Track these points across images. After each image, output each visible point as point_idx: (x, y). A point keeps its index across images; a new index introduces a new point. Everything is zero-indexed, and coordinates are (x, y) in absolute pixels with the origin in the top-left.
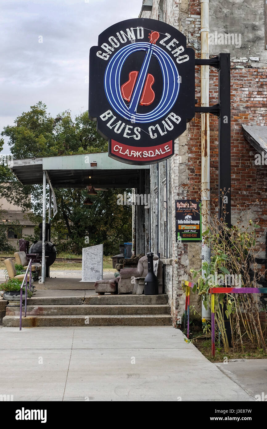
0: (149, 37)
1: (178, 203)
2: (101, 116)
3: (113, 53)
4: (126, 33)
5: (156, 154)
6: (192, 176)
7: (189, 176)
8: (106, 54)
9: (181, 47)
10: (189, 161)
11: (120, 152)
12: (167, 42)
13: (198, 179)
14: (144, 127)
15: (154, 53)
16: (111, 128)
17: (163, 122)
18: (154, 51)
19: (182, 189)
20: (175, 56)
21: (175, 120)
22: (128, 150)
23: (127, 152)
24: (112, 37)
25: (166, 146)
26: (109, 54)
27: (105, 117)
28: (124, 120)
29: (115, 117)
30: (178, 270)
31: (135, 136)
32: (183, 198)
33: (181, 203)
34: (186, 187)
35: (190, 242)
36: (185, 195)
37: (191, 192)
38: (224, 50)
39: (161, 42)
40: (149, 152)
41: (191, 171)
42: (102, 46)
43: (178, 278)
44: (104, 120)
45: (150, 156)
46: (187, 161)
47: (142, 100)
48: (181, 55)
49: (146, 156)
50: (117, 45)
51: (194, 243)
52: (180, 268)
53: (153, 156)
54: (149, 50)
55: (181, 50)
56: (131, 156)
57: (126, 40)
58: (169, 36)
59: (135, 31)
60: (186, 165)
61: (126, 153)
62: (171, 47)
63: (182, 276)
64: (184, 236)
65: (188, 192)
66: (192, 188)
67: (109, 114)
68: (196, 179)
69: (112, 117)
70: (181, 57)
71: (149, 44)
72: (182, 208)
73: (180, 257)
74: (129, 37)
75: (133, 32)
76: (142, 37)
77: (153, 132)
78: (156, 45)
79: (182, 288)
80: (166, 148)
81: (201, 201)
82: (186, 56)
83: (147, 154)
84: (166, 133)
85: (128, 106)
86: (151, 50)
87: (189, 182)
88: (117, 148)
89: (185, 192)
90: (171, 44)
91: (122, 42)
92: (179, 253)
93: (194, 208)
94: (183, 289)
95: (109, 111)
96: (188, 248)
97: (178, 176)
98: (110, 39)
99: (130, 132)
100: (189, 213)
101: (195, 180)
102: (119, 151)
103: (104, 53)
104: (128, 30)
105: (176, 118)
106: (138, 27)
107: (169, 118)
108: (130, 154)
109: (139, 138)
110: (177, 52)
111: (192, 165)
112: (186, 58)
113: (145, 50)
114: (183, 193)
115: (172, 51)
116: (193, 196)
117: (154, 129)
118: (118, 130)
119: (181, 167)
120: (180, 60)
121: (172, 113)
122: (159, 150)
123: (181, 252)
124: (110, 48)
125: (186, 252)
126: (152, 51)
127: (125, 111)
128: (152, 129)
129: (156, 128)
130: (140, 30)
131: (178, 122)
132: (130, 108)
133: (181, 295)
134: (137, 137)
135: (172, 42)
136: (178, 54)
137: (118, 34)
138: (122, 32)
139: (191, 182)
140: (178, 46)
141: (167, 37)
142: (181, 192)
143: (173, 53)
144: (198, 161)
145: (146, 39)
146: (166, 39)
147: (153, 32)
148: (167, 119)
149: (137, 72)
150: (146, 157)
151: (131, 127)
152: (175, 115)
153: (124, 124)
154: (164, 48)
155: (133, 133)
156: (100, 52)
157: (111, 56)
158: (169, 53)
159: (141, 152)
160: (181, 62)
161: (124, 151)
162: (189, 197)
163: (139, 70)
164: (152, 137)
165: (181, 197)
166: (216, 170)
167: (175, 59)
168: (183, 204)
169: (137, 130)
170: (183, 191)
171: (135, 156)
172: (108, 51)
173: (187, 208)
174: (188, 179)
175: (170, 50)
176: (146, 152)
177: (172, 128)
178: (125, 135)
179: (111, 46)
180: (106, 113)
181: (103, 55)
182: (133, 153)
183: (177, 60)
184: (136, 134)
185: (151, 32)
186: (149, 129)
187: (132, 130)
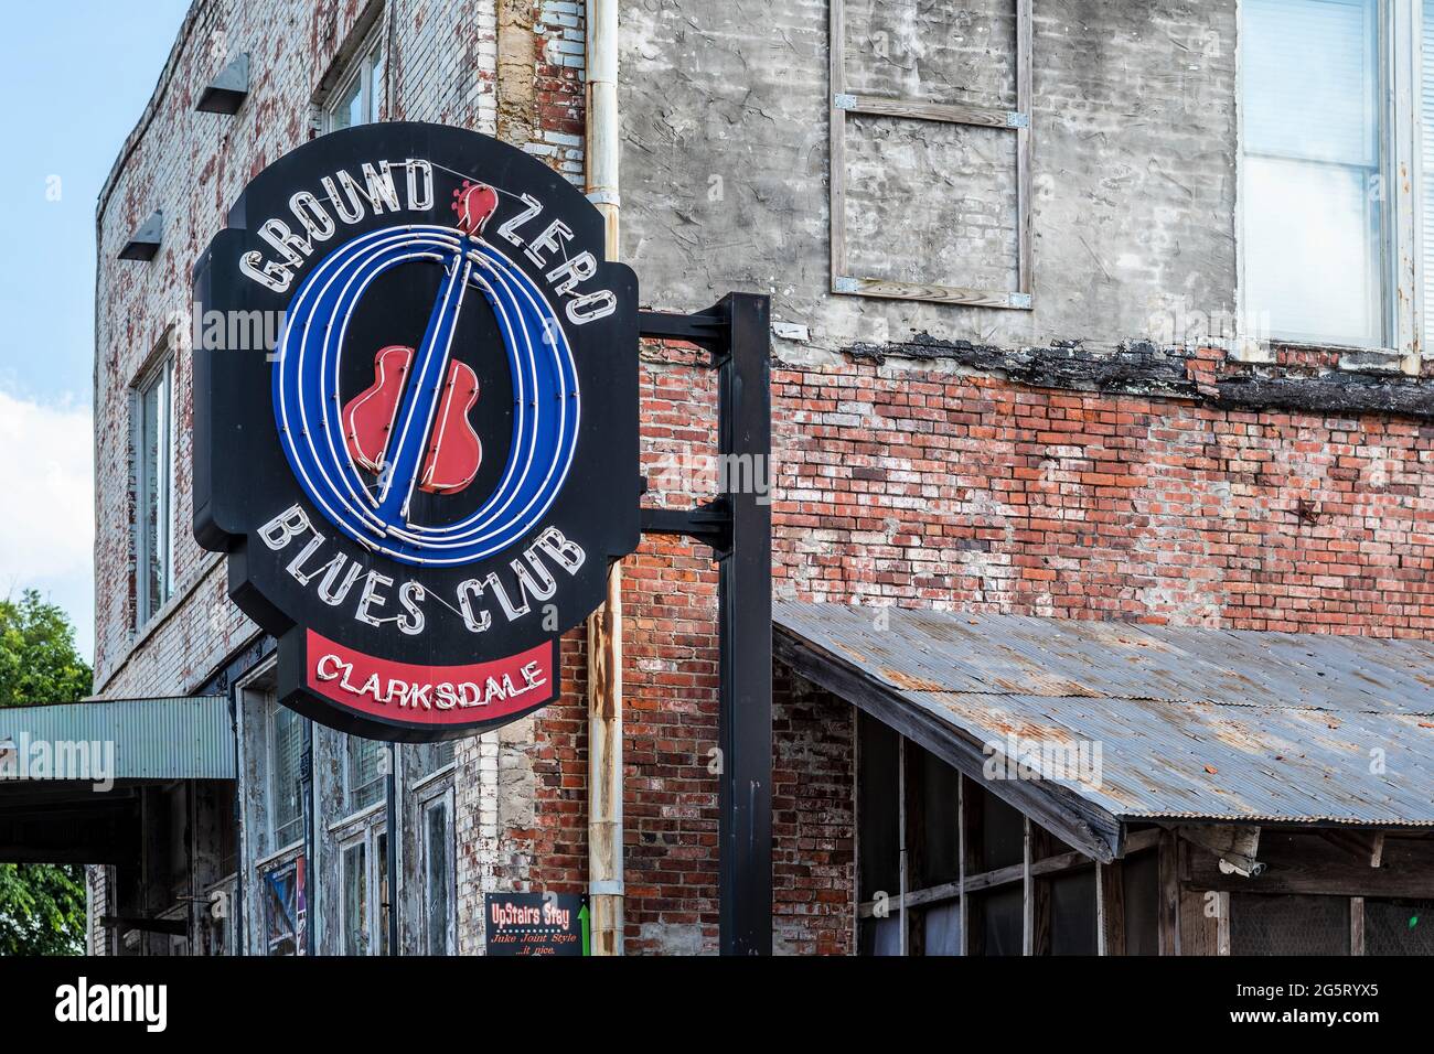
0: (454, 206)
1: (496, 907)
2: (264, 531)
3: (311, 264)
4: (360, 178)
5: (488, 697)
6: (550, 796)
7: (540, 796)
8: (282, 266)
9: (586, 257)
10: (538, 737)
11: (344, 684)
12: (530, 231)
13: (574, 808)
14: (441, 580)
15: (477, 276)
16: (303, 581)
17: (516, 565)
18: (476, 267)
19: (510, 849)
20: (559, 291)
21: (561, 560)
22: (375, 677)
23: (372, 685)
24: (304, 195)
25: (530, 665)
26: (292, 268)
27: (276, 534)
28: (356, 551)
29: (320, 538)
32: (517, 885)
33: (509, 905)
34: (528, 842)
36: (525, 875)
37: (545, 862)
38: (674, 285)
39: (505, 230)
40: (461, 688)
41: (545, 778)
42: (264, 233)
44: (274, 545)
45: (463, 701)
46: (531, 736)
47: (433, 468)
48: (584, 288)
49: (448, 701)
50: (323, 229)
53: (475, 703)
54: (458, 259)
55: (583, 267)
56: (389, 699)
57: (361, 212)
58: (536, 208)
59: (399, 177)
60: (526, 751)
61: (367, 687)
62: (544, 250)
65: (534, 861)
66: (549, 847)
67: (294, 521)
68: (567, 808)
69: (307, 536)
70: (584, 300)
71: (456, 236)
72: (514, 926)
74: (373, 198)
75: (388, 177)
76: (429, 204)
77: (477, 604)
80: (531, 670)
81: (587, 897)
82: (606, 294)
83: (453, 698)
84: (527, 609)
85: (376, 492)
86: (465, 259)
87: (538, 820)
88: (330, 667)
89: (524, 861)
90: (545, 239)
91: (345, 217)
93: (560, 927)
95: (296, 510)
97: (496, 796)
98: (293, 204)
99: (381, 601)
100: (540, 945)
101: (562, 816)
102: (341, 678)
103: (270, 264)
104: (367, 168)
105: (568, 554)
106: (409, 161)
107: (539, 552)
108: (384, 694)
109: (418, 629)
110: (567, 276)
111: (549, 753)
112: (604, 303)
113: (440, 257)
114: (514, 868)
115: (549, 268)
116: (554, 876)
117: (479, 592)
118: (332, 591)
119: (506, 761)
120: (580, 311)
121: (551, 531)
122: (500, 681)
124: (296, 240)
126: (469, 265)
127: (361, 511)
128: (470, 592)
129: (488, 589)
131: (573, 570)
132: (382, 499)
134: (412, 621)
135: (549, 232)
136: (573, 283)
137: (326, 182)
138: (343, 176)
139: (547, 820)
140: (573, 249)
141: (528, 212)
142: (508, 861)
143: (550, 277)
144: (573, 737)
145: (445, 212)
146: (522, 219)
147: (472, 184)
148: (528, 554)
149: (410, 353)
150: (447, 706)
151: (388, 582)
152: (561, 539)
153: (357, 567)
155: (394, 606)
156: (256, 255)
157: (301, 276)
158: (539, 276)
159: (428, 687)
160: (586, 318)
161: (359, 679)
162: (540, 881)
163: (417, 342)
164: (469, 623)
165: (507, 883)
166: (644, 773)
167: (560, 304)
168: (515, 910)
169: (412, 594)
170: (514, 859)
171: (404, 701)
172: (286, 252)
173: (532, 926)
174: (537, 809)
175: (541, 266)
176: (449, 686)
177: (553, 588)
178: (362, 615)
179: (302, 232)
180: (285, 516)
181: (267, 270)
182: (398, 687)
183: (570, 308)
184: (406, 612)
185: (466, 184)
186: (461, 591)
187: (391, 594)
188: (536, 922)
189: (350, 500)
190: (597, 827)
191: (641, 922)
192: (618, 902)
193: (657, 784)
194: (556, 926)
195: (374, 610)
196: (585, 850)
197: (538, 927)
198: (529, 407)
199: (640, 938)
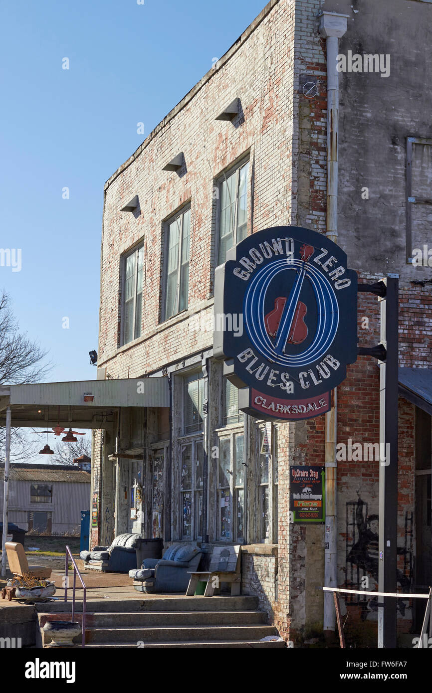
0: (301, 252)
1: (293, 470)
2: (239, 356)
3: (256, 271)
4: (271, 244)
5: (309, 410)
6: (312, 433)
7: (309, 433)
8: (247, 272)
9: (341, 268)
11: (264, 406)
12: (323, 260)
13: (320, 437)
14: (294, 372)
15: (308, 275)
16: (251, 372)
17: (318, 367)
18: (307, 272)
19: (299, 451)
20: (333, 279)
21: (332, 365)
22: (273, 404)
23: (272, 406)
24: (253, 249)
26: (250, 273)
27: (243, 357)
28: (268, 363)
29: (256, 358)
30: (293, 563)
31: (281, 384)
32: (301, 463)
33: (298, 470)
34: (304, 448)
35: (308, 524)
36: (303, 459)
37: (310, 455)
38: (355, 261)
39: (316, 260)
41: (311, 427)
42: (241, 262)
43: (293, 574)
44: (242, 361)
45: (301, 411)
47: (293, 336)
48: (340, 278)
49: (295, 411)
50: (259, 260)
51: (314, 526)
52: (295, 560)
53: (304, 412)
54: (301, 269)
55: (340, 271)
56: (278, 411)
57: (271, 254)
58: (326, 252)
59: (283, 243)
62: (328, 266)
63: (298, 571)
64: (301, 515)
65: (306, 455)
66: (311, 450)
67: (249, 353)
68: (318, 437)
69: (253, 357)
70: (340, 282)
71: (301, 262)
72: (299, 477)
73: (295, 544)
74: (275, 250)
75: (280, 243)
76: (292, 252)
77: (305, 380)
78: (309, 264)
79: (298, 587)
80: (322, 401)
81: (324, 467)
82: (346, 280)
83: (297, 410)
84: (321, 381)
85: (275, 345)
86: (303, 269)
87: (308, 441)
88: (259, 400)
89: (303, 455)
90: (328, 262)
91: (267, 257)
92: (295, 540)
93: (315, 478)
94: (299, 589)
95: (249, 350)
96: (306, 532)
97: (294, 432)
98: (250, 252)
99: (275, 379)
100: (308, 484)
101: (316, 439)
102: (262, 403)
103: (243, 272)
104: (273, 240)
105: (334, 363)
106: (286, 238)
107: (325, 362)
108: (276, 409)
109: (287, 388)
110: (335, 274)
111: (312, 419)
112: (346, 282)
113: (295, 269)
114: (300, 457)
115: (329, 272)
116: (313, 460)
117: (306, 376)
118: (260, 375)
120: (339, 285)
121: (329, 356)
122: (312, 405)
123: (297, 538)
124: (251, 264)
125: (303, 538)
126: (305, 271)
127: (269, 350)
128: (303, 375)
129: (309, 375)
130: (290, 241)
131: (336, 369)
132: (277, 347)
133: (297, 597)
134: (285, 385)
135: (330, 260)
136: (337, 276)
137: (261, 245)
138: (266, 243)
139: (311, 441)
140: (336, 266)
141: (323, 254)
142: (297, 455)
143: (330, 275)
145: (297, 254)
146: (321, 256)
147: (306, 245)
148: (321, 363)
149: (286, 299)
150: (295, 413)
151: (277, 372)
152: (332, 359)
153: (268, 368)
154: (320, 267)
155: (279, 380)
156: (238, 269)
157: (253, 275)
158: (326, 274)
159: (289, 407)
160: (341, 287)
161: (268, 404)
162: (308, 462)
163: (288, 296)
164: (303, 387)
165: (298, 463)
166: (343, 425)
167: (333, 283)
168: (300, 472)
170: (300, 454)
171: (282, 411)
172: (248, 268)
173: (305, 477)
174: (307, 437)
175: (327, 271)
176: (296, 406)
177: (329, 375)
178: (269, 383)
179: (253, 261)
180: (245, 352)
181: (242, 274)
182: (280, 407)
183: (336, 284)
184: (282, 382)
185: (304, 245)
186: (300, 375)
187: (278, 376)
188: (307, 476)
189: (266, 346)
190: (328, 444)
191: (342, 476)
192: (335, 469)
193: (347, 429)
194: (313, 477)
195: (273, 381)
196: (324, 451)
197: (307, 478)
198: (323, 316)
199: (341, 482)
